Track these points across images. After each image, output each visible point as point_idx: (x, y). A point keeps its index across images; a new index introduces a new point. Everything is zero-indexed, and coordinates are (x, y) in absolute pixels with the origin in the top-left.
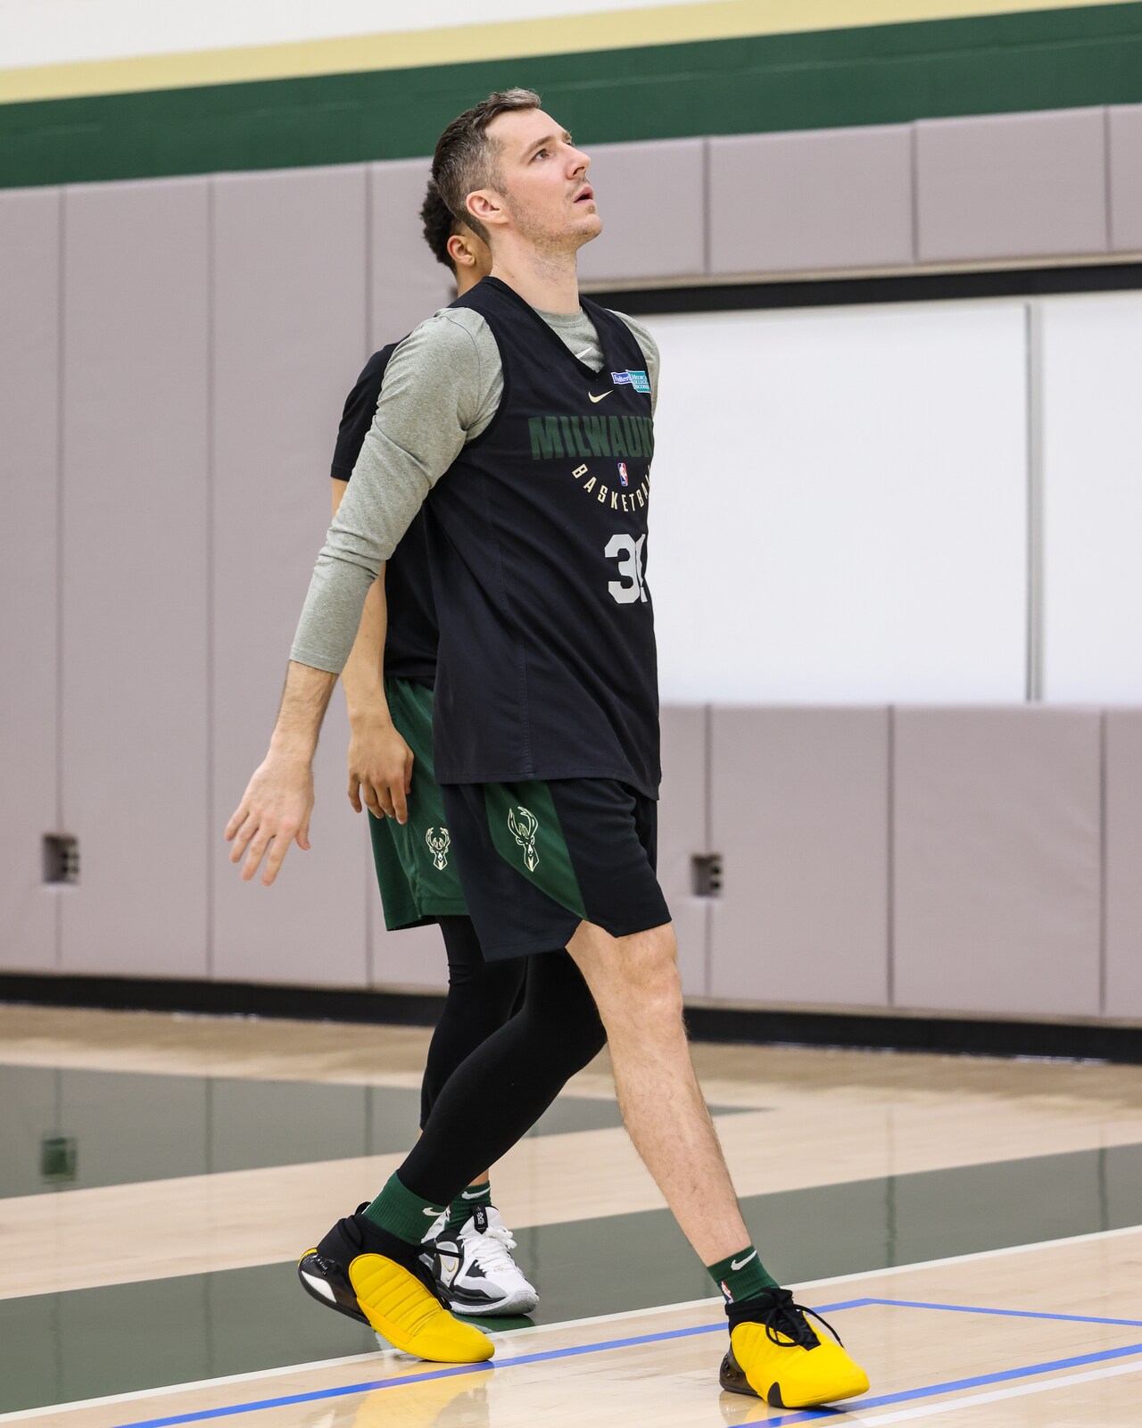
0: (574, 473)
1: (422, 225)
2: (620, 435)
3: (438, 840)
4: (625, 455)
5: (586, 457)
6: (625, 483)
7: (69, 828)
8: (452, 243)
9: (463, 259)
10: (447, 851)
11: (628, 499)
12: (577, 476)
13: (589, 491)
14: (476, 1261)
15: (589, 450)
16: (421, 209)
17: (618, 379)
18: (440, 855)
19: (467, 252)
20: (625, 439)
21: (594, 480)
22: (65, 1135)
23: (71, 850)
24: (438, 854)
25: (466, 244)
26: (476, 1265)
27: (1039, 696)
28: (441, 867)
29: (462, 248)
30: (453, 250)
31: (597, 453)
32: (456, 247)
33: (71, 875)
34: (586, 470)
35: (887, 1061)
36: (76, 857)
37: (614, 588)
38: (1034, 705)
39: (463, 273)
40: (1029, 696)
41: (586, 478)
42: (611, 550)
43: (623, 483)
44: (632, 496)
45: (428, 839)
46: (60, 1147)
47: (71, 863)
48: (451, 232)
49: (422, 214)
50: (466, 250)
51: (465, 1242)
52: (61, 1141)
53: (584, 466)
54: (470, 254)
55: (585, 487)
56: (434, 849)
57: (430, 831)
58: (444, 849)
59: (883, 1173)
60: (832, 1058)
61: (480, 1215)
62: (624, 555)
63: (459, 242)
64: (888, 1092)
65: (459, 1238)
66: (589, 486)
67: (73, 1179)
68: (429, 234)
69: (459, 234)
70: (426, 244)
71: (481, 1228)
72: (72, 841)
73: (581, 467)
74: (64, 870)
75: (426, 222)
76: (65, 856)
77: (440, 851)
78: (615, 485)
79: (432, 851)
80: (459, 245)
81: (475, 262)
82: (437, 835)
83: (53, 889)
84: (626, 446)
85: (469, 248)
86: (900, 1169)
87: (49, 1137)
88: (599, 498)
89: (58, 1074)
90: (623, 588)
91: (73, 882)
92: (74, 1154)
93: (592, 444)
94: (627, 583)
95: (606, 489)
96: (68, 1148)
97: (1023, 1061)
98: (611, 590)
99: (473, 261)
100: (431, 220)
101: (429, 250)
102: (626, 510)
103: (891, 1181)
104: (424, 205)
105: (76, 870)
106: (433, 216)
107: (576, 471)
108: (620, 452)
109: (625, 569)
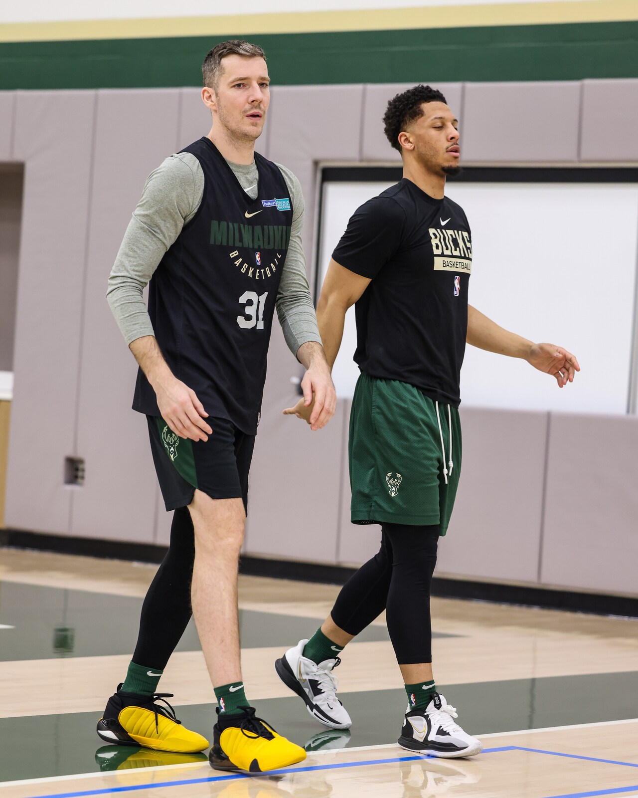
0: (231, 255)
1: (384, 126)
2: (261, 236)
3: (394, 480)
4: (262, 247)
5: (238, 247)
6: (259, 263)
7: (80, 454)
8: (401, 136)
9: (407, 146)
10: (398, 487)
11: (260, 272)
12: (232, 257)
13: (237, 266)
14: (441, 726)
15: (241, 244)
16: (384, 116)
17: (266, 204)
18: (394, 489)
19: (409, 142)
20: (263, 238)
21: (241, 260)
22: (67, 627)
23: (80, 466)
24: (392, 488)
25: (409, 137)
26: (441, 728)
27: (634, 412)
28: (393, 495)
29: (407, 140)
30: (402, 140)
31: (246, 245)
32: (403, 138)
33: (80, 480)
34: (237, 254)
35: (535, 613)
36: (83, 470)
37: (241, 321)
38: (631, 416)
39: (405, 153)
40: (628, 411)
41: (236, 258)
42: (243, 300)
43: (258, 263)
44: (262, 270)
45: (387, 479)
46: (64, 633)
47: (80, 474)
48: (401, 131)
49: (384, 119)
50: (409, 141)
51: (430, 716)
52: (65, 630)
53: (237, 251)
54: (411, 143)
55: (235, 263)
56: (391, 485)
57: (390, 474)
58: (397, 485)
59: (528, 675)
60: (503, 609)
61: (437, 698)
62: (250, 303)
63: (405, 136)
64: (534, 631)
65: (426, 714)
66: (237, 263)
67: (70, 651)
68: (387, 131)
69: (405, 131)
70: (385, 137)
71: (438, 706)
72: (81, 461)
73: (235, 252)
74: (76, 477)
75: (386, 124)
76: (77, 469)
77: (394, 486)
78: (252, 263)
79: (389, 486)
80: (405, 138)
81: (414, 147)
82: (394, 477)
83: (69, 488)
84: (264, 243)
85: (411, 140)
86: (539, 674)
87: (58, 627)
88: (242, 270)
89: (66, 592)
90: (245, 320)
91: (81, 485)
92: (72, 637)
93: (244, 240)
94: (248, 318)
95: (247, 266)
96: (69, 633)
97: (612, 618)
98: (238, 321)
99: (413, 146)
100: (389, 123)
101: (387, 140)
102: (257, 278)
103: (533, 681)
104: (385, 114)
105: (83, 478)
106: (390, 121)
107: (232, 254)
108: (259, 246)
109: (249, 310)
